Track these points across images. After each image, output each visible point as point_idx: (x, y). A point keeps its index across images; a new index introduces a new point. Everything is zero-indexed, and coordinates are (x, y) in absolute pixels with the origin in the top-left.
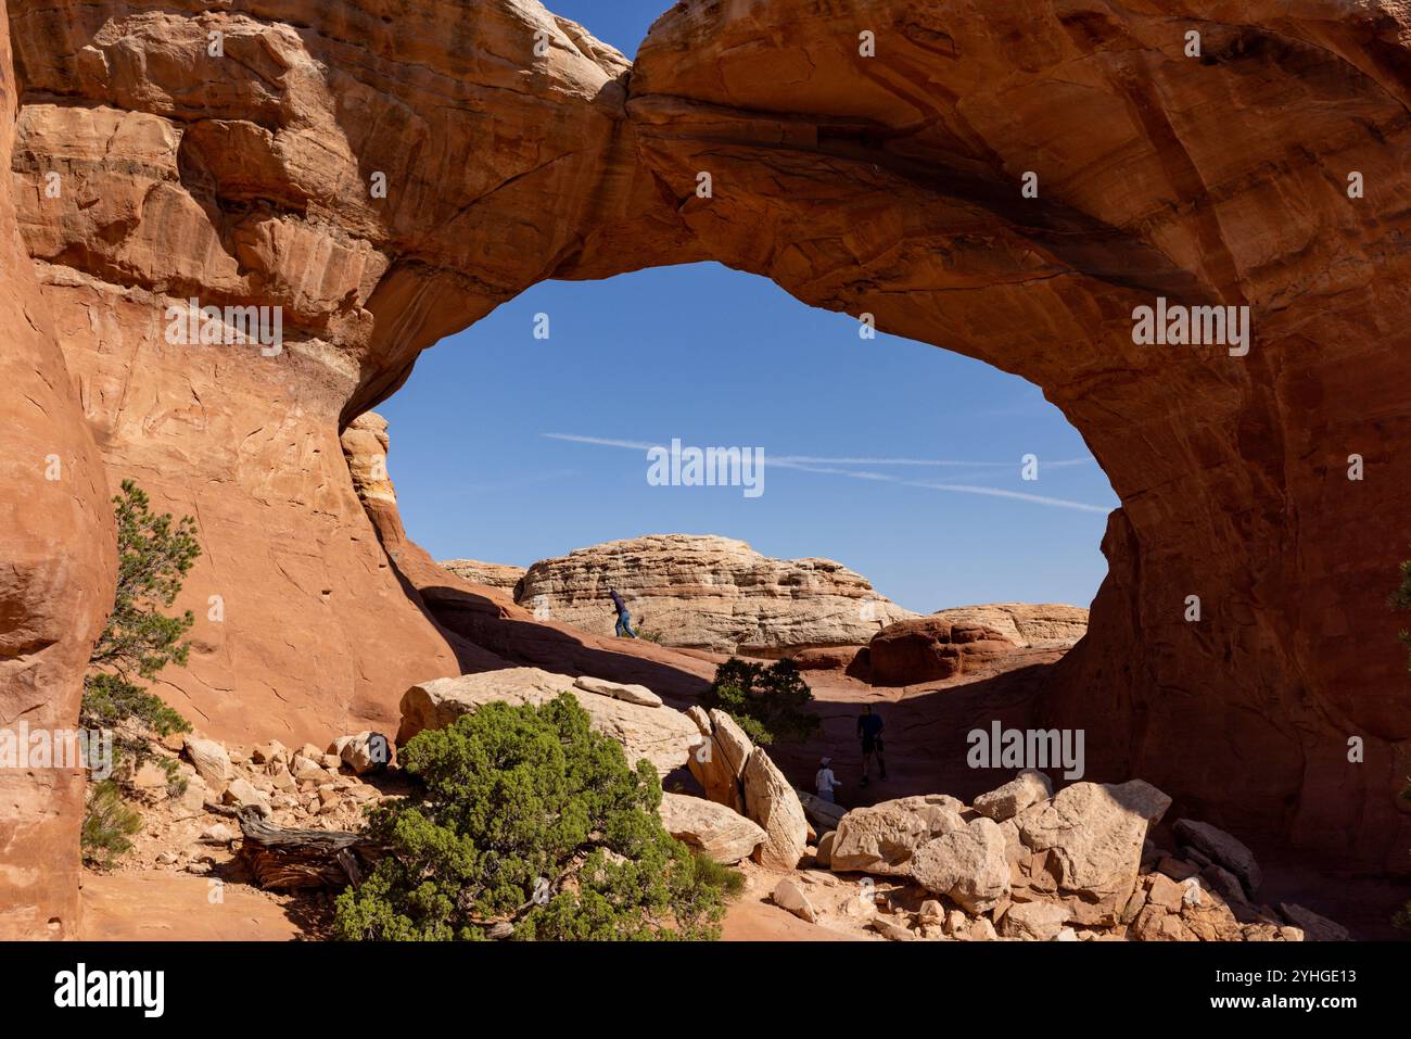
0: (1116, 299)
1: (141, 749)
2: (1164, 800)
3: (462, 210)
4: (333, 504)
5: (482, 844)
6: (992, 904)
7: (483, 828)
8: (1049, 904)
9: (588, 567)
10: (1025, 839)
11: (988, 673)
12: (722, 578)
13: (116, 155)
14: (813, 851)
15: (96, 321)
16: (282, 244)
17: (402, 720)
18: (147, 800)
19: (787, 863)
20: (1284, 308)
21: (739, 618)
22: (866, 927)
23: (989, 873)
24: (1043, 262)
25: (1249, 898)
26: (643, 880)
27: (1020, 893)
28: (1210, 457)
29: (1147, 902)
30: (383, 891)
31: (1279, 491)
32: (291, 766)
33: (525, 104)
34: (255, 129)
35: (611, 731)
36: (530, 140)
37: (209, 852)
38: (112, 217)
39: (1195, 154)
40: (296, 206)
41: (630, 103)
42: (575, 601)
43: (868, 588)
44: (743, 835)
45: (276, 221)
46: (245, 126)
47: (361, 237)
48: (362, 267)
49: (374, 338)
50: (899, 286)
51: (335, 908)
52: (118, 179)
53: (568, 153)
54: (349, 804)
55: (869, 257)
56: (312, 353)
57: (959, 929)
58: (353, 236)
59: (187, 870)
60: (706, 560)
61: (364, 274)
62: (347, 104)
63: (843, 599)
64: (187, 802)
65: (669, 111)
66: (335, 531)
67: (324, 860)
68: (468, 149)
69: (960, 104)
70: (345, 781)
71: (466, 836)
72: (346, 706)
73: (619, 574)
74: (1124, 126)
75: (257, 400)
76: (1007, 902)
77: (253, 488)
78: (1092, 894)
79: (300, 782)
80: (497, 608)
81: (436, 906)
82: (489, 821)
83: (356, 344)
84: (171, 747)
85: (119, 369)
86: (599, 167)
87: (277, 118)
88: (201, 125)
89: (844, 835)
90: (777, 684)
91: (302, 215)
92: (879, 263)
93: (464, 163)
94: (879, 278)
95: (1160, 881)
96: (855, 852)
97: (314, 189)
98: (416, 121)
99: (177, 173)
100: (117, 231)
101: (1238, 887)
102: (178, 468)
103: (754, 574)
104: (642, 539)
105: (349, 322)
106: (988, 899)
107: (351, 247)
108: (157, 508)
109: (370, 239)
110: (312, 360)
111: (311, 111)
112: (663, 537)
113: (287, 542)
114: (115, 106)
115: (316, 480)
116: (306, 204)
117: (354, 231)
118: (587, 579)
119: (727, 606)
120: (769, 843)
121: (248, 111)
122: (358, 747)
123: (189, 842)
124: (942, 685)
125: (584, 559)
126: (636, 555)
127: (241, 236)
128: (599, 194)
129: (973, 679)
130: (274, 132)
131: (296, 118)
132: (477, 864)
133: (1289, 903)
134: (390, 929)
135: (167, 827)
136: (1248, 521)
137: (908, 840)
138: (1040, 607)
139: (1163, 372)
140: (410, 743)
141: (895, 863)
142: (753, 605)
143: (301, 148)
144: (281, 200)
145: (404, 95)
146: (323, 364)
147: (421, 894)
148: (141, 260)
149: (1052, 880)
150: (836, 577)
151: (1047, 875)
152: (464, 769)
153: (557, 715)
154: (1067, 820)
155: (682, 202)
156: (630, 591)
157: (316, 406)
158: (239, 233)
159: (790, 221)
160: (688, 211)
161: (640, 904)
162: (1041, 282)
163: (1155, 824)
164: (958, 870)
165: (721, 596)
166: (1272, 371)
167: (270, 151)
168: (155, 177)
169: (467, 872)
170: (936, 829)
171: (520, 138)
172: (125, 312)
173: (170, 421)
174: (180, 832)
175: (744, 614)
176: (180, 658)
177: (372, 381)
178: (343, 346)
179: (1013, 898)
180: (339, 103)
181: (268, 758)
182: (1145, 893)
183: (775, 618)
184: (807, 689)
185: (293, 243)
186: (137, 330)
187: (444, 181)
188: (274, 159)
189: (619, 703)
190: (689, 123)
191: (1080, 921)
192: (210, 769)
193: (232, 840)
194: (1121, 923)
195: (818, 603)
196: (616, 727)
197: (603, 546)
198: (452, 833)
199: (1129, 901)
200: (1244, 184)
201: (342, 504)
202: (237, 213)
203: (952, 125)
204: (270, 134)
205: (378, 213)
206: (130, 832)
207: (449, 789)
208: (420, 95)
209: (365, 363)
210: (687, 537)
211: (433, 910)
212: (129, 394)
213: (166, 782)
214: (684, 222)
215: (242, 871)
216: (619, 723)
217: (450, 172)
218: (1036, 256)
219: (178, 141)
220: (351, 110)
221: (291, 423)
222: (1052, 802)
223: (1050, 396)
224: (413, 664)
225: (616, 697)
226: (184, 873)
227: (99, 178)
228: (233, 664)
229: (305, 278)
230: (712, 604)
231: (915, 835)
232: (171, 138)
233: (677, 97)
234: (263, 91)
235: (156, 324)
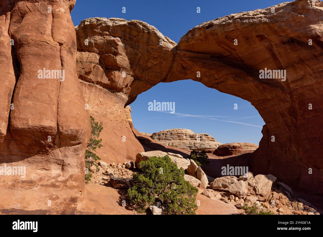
0: (265, 86)
1: (92, 163)
2: (275, 178)
3: (147, 70)
4: (123, 121)
5: (154, 181)
6: (243, 196)
7: (154, 178)
8: (254, 197)
9: (163, 134)
10: (249, 184)
11: (239, 154)
12: (187, 136)
13: (89, 60)
14: (209, 186)
15: (84, 89)
16: (116, 76)
17: (136, 159)
18: (93, 172)
19: (204, 187)
20: (298, 88)
21: (190, 144)
22: (220, 199)
23: (243, 191)
24: (252, 80)
25: (291, 197)
26: (182, 189)
27: (248, 194)
28: (283, 115)
29: (272, 197)
30: (136, 189)
31: (297, 122)
32: (117, 167)
33: (159, 51)
34: (112, 56)
35: (174, 162)
36: (159, 58)
37: (104, 181)
38: (87, 71)
39: (281, 60)
40: (119, 69)
41: (177, 51)
42: (161, 140)
43: (214, 139)
44: (197, 182)
45: (115, 72)
46: (110, 55)
47: (129, 75)
48: (129, 80)
49: (131, 92)
50: (224, 84)
51: (127, 192)
52: (89, 64)
53: (166, 60)
54: (127, 174)
55: (220, 79)
56: (120, 95)
57: (237, 200)
58: (128, 74)
59: (100, 184)
60: (184, 133)
61: (130, 81)
62: (128, 51)
63: (209, 141)
64: (99, 172)
65: (184, 53)
66: (123, 126)
67: (124, 183)
68: (148, 59)
69: (237, 51)
70: (126, 170)
71: (151, 179)
72: (125, 157)
73: (169, 135)
74: (267, 55)
75: (111, 103)
76: (246, 196)
77: (110, 118)
78: (262, 195)
79: (119, 170)
80: (150, 140)
81: (145, 192)
82: (155, 177)
83: (128, 93)
84: (97, 163)
85: (88, 97)
86: (171, 62)
87: (116, 54)
88: (103, 55)
89: (215, 183)
90: (202, 155)
91: (120, 71)
92: (221, 80)
93: (147, 62)
94: (221, 82)
95: (275, 193)
96: (217, 186)
97: (122, 66)
98: (140, 54)
99: (99, 63)
100: (88, 73)
101: (290, 195)
102: (97, 114)
103: (193, 136)
104: (173, 129)
105: (127, 89)
106: (243, 195)
107: (128, 76)
108: (96, 121)
109: (131, 75)
110: (120, 96)
111: (122, 53)
112: (177, 129)
113: (115, 127)
114: (89, 52)
115: (120, 117)
116: (120, 69)
117: (128, 73)
118: (163, 136)
119: (188, 141)
120: (201, 184)
121: (111, 53)
122: (128, 164)
123: (100, 179)
124: (231, 156)
125: (162, 132)
126: (172, 132)
127: (109, 74)
128: (171, 67)
129: (237, 155)
130: (116, 56)
131: (119, 54)
132: (153, 185)
133: (300, 198)
134: (137, 196)
135: (96, 177)
136: (290, 127)
137: (227, 184)
138: (245, 143)
139: (274, 100)
140: (140, 163)
141: (225, 188)
142: (193, 141)
143: (120, 59)
144: (116, 68)
145: (138, 50)
146: (122, 97)
147: (143, 190)
148: (92, 78)
149: (254, 192)
150: (208, 137)
151: (254, 191)
152: (150, 168)
153: (165, 159)
154: (257, 181)
155: (185, 69)
156: (170, 139)
157: (120, 104)
158: (109, 73)
159: (205, 72)
160: (186, 70)
161: (182, 193)
162: (251, 83)
163: (274, 182)
164: (237, 190)
165: (187, 140)
166: (295, 100)
167: (114, 59)
168: (95, 64)
169: (151, 186)
170: (232, 182)
171: (157, 57)
172: (89, 87)
173: (96, 106)
174: (98, 178)
175: (191, 143)
176: (100, 147)
177: (130, 99)
178: (125, 93)
179: (247, 195)
180: (127, 51)
181: (113, 165)
182: (272, 195)
183: (197, 144)
184: (207, 156)
185: (118, 75)
186: (91, 90)
187: (144, 65)
188: (115, 61)
189: (175, 157)
190: (187, 55)
191: (260, 200)
192: (103, 167)
193: (108, 179)
194: (268, 201)
195: (205, 141)
196: (175, 161)
197: (166, 130)
198: (148, 179)
199: (269, 197)
200: (290, 66)
201: (125, 121)
202: (108, 70)
203: (235, 55)
204: (115, 57)
205: (132, 70)
206: (90, 177)
207: (148, 171)
208: (141, 50)
209: (129, 97)
210: (181, 129)
211: (145, 193)
212: (89, 101)
213: (96, 169)
214: (186, 72)
215: (110, 185)
216: (176, 161)
217: (145, 63)
218: (251, 79)
219: (99, 58)
220: (128, 53)
221: (116, 107)
222: (254, 178)
223: (252, 104)
224: (137, 150)
225: (175, 156)
226: (100, 185)
227: (86, 64)
228: (106, 149)
229: (120, 81)
230: (185, 141)
231: (228, 183)
232: (98, 57)
233: (185, 50)
234: (114, 49)
235: (94, 89)
